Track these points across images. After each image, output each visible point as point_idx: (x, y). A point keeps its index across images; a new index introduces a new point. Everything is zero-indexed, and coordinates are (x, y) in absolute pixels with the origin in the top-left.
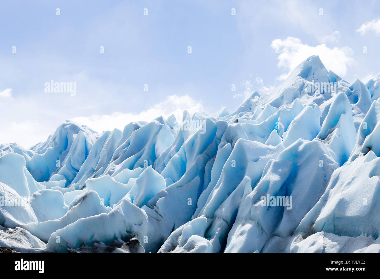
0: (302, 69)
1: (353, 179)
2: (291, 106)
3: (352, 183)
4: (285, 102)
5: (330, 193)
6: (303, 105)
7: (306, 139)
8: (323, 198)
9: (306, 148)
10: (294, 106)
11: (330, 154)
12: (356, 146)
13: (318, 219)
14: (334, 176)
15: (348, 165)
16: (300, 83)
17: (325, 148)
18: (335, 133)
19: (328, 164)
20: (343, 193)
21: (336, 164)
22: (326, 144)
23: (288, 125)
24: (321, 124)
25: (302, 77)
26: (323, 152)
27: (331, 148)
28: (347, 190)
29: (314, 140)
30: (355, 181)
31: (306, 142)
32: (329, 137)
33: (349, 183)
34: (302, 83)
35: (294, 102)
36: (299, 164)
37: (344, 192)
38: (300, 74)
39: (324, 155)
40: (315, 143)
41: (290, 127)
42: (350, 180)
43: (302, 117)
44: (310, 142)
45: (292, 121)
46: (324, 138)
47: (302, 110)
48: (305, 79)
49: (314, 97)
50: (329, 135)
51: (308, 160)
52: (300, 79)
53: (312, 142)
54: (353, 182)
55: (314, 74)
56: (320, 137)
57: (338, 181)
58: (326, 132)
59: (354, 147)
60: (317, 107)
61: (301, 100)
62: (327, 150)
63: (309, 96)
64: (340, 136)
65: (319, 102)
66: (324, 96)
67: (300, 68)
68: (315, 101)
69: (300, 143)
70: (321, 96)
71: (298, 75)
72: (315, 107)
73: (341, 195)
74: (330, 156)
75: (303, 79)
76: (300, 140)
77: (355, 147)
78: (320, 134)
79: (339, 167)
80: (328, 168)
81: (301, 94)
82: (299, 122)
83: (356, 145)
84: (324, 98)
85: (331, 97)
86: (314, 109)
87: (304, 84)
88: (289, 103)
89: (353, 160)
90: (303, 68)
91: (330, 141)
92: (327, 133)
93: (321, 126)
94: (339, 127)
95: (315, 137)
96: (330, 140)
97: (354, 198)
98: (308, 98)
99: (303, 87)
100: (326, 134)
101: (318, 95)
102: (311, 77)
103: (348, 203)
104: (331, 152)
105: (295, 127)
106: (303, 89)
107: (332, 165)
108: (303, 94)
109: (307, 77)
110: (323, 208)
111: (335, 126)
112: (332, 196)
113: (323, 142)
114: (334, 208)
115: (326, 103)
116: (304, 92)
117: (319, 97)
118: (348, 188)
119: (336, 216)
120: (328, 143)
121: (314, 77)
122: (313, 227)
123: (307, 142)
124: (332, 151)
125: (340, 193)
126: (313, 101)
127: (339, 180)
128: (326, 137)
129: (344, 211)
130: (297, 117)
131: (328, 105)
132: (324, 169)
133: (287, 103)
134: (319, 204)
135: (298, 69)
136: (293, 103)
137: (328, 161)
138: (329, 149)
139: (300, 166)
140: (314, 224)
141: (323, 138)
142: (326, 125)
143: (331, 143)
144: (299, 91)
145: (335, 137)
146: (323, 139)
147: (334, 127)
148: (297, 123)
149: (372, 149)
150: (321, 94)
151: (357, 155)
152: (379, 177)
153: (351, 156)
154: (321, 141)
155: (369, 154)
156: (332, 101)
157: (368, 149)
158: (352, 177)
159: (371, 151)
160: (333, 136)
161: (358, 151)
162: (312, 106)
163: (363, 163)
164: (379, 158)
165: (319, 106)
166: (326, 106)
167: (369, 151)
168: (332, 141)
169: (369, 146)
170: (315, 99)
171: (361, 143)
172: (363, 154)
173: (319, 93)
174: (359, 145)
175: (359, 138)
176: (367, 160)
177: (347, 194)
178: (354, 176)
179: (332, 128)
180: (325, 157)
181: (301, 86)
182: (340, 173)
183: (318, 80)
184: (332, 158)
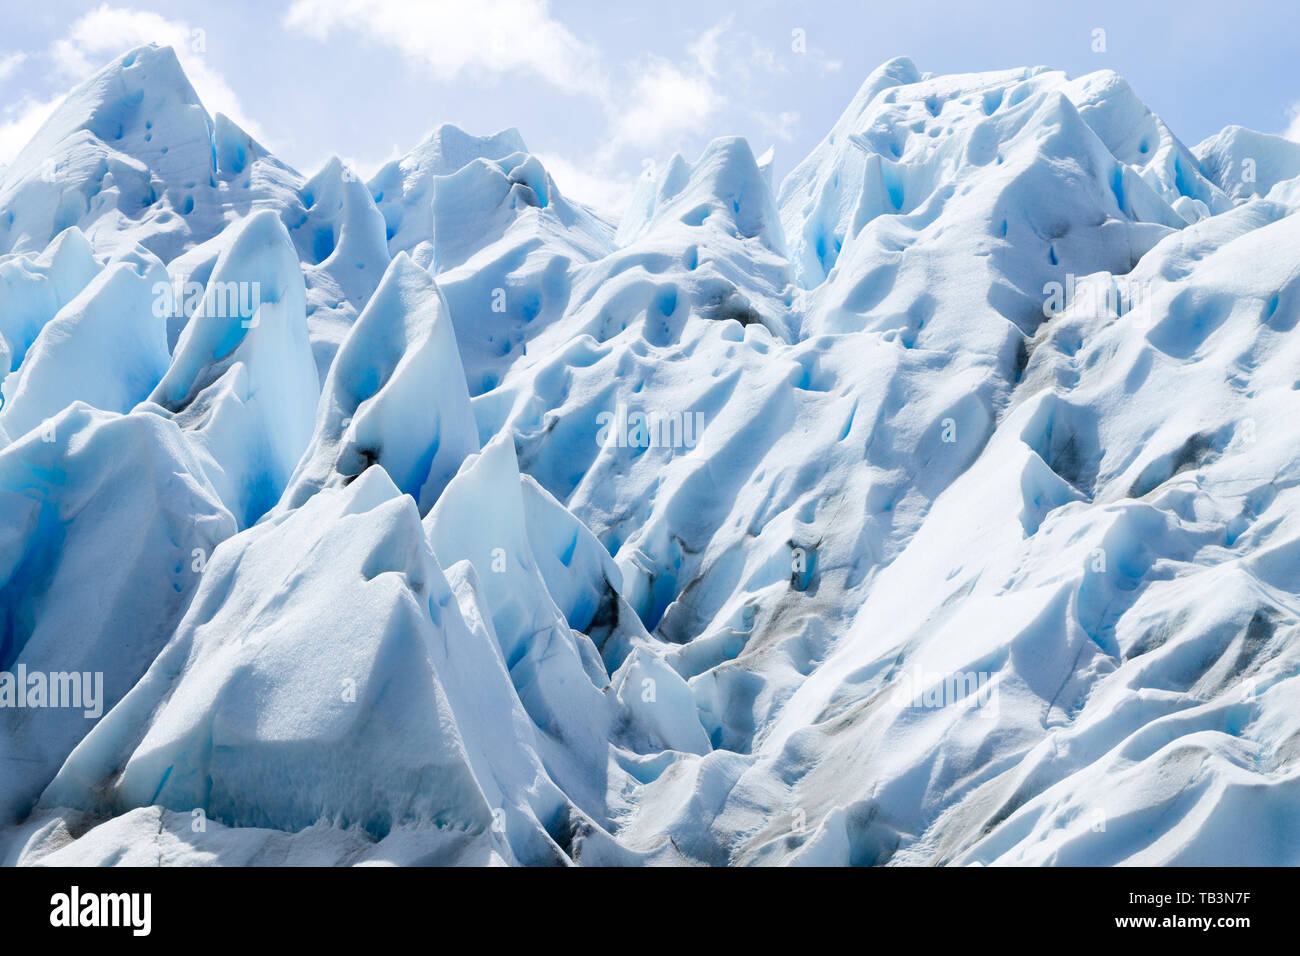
0: (99, 102)
1: (295, 584)
2: (44, 259)
3: (288, 601)
4: (20, 241)
5: (197, 640)
6: (99, 258)
7: (102, 406)
8: (163, 661)
9: (105, 442)
10: (56, 259)
11: (202, 472)
12: (314, 447)
13: (140, 752)
14: (216, 570)
15: (278, 523)
16: (86, 162)
17: (183, 447)
18: (228, 384)
19: (191, 516)
20: (247, 642)
21: (227, 516)
22: (189, 431)
23: (28, 343)
24: (173, 341)
25: (97, 135)
26: (173, 465)
27: (211, 448)
28: (266, 630)
29: (137, 412)
30: (301, 592)
31: (102, 419)
32: (203, 399)
33: (279, 602)
34: (95, 160)
35: (58, 244)
36: (67, 514)
37: (256, 639)
38: (89, 121)
39: (177, 477)
40: (140, 421)
41: (37, 350)
42: (280, 588)
43: (91, 308)
44: (120, 417)
45: (49, 324)
46: (181, 402)
47: (90, 281)
48: (113, 147)
49: (150, 224)
50: (202, 393)
51: (110, 496)
52: (88, 145)
53: (129, 420)
54: (293, 596)
55: (149, 127)
56: (165, 401)
57: (232, 589)
58: (191, 378)
59: (305, 450)
60: (157, 267)
61: (88, 235)
62: (190, 457)
63: (126, 220)
64: (248, 398)
65: (167, 247)
66: (190, 223)
67: (89, 94)
68: (151, 243)
69: (77, 423)
70: (176, 223)
71: (83, 127)
72: (148, 270)
73: (244, 650)
74: (201, 481)
75: (103, 146)
76: (77, 408)
77: (311, 445)
78: (164, 385)
79: (239, 532)
80: (191, 534)
81: (89, 207)
82: (77, 330)
83: (317, 439)
84: (188, 231)
85: (218, 228)
86: (144, 277)
87: (104, 166)
88: (38, 244)
89: (299, 501)
90: (101, 98)
91: (204, 416)
92: (195, 384)
93: (171, 354)
94: (246, 360)
95: (144, 398)
96: (208, 411)
97: (296, 667)
98: (120, 229)
99: (101, 180)
100: (192, 388)
101: (164, 219)
102: (136, 137)
103: (270, 687)
104: (206, 466)
105: (56, 353)
106: (99, 189)
107: (210, 522)
108: (98, 208)
109: (119, 137)
110: (164, 703)
111: (228, 355)
112: (202, 654)
113: (177, 419)
114: (209, 704)
115: (196, 254)
116: (102, 202)
117: (167, 228)
118: (274, 620)
119: (218, 740)
120: (198, 428)
121: (149, 138)
122: (117, 784)
123: (107, 418)
124: (214, 463)
125: (239, 641)
126: (141, 243)
127: (238, 586)
128: (191, 401)
129: (252, 721)
130: (71, 310)
131: (204, 261)
132: (172, 540)
133: (27, 246)
134: (145, 687)
135: (84, 98)
136: (53, 248)
137: (192, 505)
138: (200, 453)
139: (72, 520)
140: (123, 775)
141: (177, 403)
142: (191, 347)
143: (207, 427)
144: (81, 198)
145: (228, 402)
146: (178, 409)
147: (227, 361)
148: (68, 335)
149: (381, 460)
150: (178, 211)
151: (316, 483)
152: (402, 577)
153: (292, 484)
154: (168, 417)
155: (368, 479)
156: (222, 245)
157: (366, 457)
158: (293, 576)
159: (375, 466)
160: (221, 396)
161: (323, 464)
162: (134, 264)
163: (341, 517)
164: (406, 499)
165: (166, 263)
166: (195, 267)
167: (370, 464)
168: (213, 416)
169: (368, 445)
170: (150, 234)
171: (335, 433)
172: (341, 477)
173: (168, 209)
174: (327, 439)
175: (331, 408)
176: (359, 506)
177: (267, 648)
178: (298, 572)
179: (219, 360)
180: (181, 485)
181: (91, 173)
182: (240, 557)
183: (165, 151)
184: (211, 492)
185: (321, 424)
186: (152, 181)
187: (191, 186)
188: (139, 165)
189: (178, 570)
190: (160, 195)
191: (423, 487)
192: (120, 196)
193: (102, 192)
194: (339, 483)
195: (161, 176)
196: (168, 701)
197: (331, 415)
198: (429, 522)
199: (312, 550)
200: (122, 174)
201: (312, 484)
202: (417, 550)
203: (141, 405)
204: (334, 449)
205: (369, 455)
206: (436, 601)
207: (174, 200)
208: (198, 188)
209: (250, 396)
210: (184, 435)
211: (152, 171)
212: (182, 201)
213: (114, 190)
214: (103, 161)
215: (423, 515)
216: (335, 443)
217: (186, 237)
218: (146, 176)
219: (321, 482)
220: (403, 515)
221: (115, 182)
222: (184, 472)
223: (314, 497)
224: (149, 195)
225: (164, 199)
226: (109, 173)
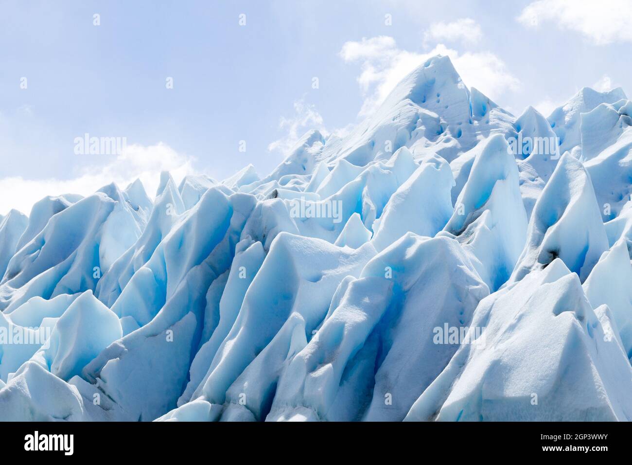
0: (414, 85)
1: (520, 319)
2: (390, 163)
3: (517, 327)
4: (379, 154)
5: (472, 348)
6: (417, 161)
7: (421, 234)
8: (456, 359)
9: (423, 252)
10: (396, 163)
11: (471, 265)
13: (447, 404)
14: (480, 312)
15: (510, 289)
16: (409, 114)
17: (461, 252)
18: (482, 221)
19: (467, 287)
20: (497, 348)
21: (484, 286)
22: (464, 244)
23: (384, 204)
24: (454, 201)
25: (414, 101)
26: (457, 262)
27: (475, 252)
28: (507, 342)
29: (439, 236)
30: (523, 323)
31: (421, 240)
32: (470, 228)
33: (512, 328)
34: (412, 114)
35: (397, 154)
36: (406, 288)
37: (502, 346)
38: (409, 94)
39: (459, 267)
40: (440, 241)
41: (389, 208)
42: (513, 321)
43: (414, 186)
44: (430, 239)
45: (394, 195)
46: (460, 230)
47: (413, 173)
48: (422, 107)
49: (441, 143)
50: (469, 225)
51: (426, 279)
52: (409, 106)
53: (435, 240)
54: (519, 325)
55: (438, 96)
56: (451, 230)
57: (489, 322)
58: (464, 218)
59: (522, 251)
60: (445, 165)
61: (411, 150)
62: (465, 257)
63: (429, 142)
64: (493, 227)
65: (450, 155)
66: (460, 142)
67: (409, 81)
68: (441, 153)
69: (409, 243)
70: (454, 142)
71: (407, 98)
72: (441, 166)
73: (496, 352)
74: (471, 269)
75: (416, 106)
76: (409, 235)
77: (525, 248)
78: (451, 222)
79: (491, 293)
80: (467, 295)
81: (411, 137)
82: (407, 197)
83: (527, 247)
84: (459, 146)
85: (474, 144)
86: (439, 170)
87: (417, 116)
88: (387, 156)
89: (520, 278)
90: (415, 83)
91: (471, 237)
92: (466, 221)
93: (454, 207)
94: (490, 208)
95: (441, 229)
96: (473, 235)
97: (522, 360)
98: (426, 147)
99: (416, 123)
100: (464, 223)
101: (448, 141)
102: (432, 101)
103: (510, 370)
104: (474, 262)
105: (397, 208)
106: (415, 128)
107: (476, 289)
108: (415, 137)
109: (424, 102)
110: (457, 379)
111: (482, 207)
112: (475, 354)
113: (458, 239)
114: (480, 379)
115: (463, 158)
116: (417, 134)
117: (449, 145)
118: (510, 337)
119: (485, 397)
120: (468, 243)
121: (438, 102)
122: (436, 420)
123: (424, 239)
124: (477, 260)
125: (493, 348)
126: (437, 153)
127: (491, 320)
128: (464, 230)
129: (501, 387)
130: (404, 188)
131: (467, 161)
132: (458, 298)
133: (382, 157)
134: (447, 372)
135: (406, 83)
136: (394, 157)
137: (467, 281)
138: (470, 255)
139: (409, 290)
140: (439, 415)
141: (457, 231)
143: (473, 242)
144: (407, 132)
145: (483, 229)
146: (458, 234)
147: (482, 209)
148: (403, 200)
149: (559, 256)
150: (454, 137)
151: (528, 268)
152: (573, 314)
153: (516, 269)
154: (454, 238)
155: (554, 265)
156: (476, 153)
157: (552, 255)
158: (518, 315)
159: (557, 259)
160: (479, 227)
161: (531, 259)
162: (434, 164)
163: (541, 285)
164: (574, 275)
165: (449, 162)
166: (463, 164)
167: (554, 258)
168: (476, 237)
169: (553, 248)
170: (441, 148)
171: (537, 243)
172: (541, 265)
173: (449, 136)
174: (533, 246)
175: (534, 230)
176: (550, 279)
177: (507, 351)
178: (521, 313)
179: (477, 209)
180: (461, 271)
181: (411, 120)
182: (493, 305)
183: (447, 107)
184: (476, 274)
185: (529, 239)
186: (441, 122)
187: (460, 124)
188: (434, 115)
189: (461, 313)
190: (445, 129)
191: (582, 268)
192: (426, 131)
193: (417, 129)
194: (540, 267)
195: (445, 119)
196: (459, 378)
197: (534, 235)
198: (585, 286)
199: (528, 301)
200: (426, 120)
201: (526, 269)
202: (580, 300)
203: (440, 233)
204: (536, 251)
205: (554, 254)
206: (591, 325)
207: (452, 131)
208: (464, 125)
209: (493, 226)
210: (462, 247)
211: (441, 118)
212: (456, 132)
213: (423, 128)
214: (416, 114)
215: (582, 283)
216: (536, 248)
217: (458, 149)
218: (438, 120)
219: (530, 268)
220: (572, 283)
221: (423, 124)
222: (462, 265)
223: (527, 275)
224: (440, 129)
225: (447, 131)
226: (420, 120)
